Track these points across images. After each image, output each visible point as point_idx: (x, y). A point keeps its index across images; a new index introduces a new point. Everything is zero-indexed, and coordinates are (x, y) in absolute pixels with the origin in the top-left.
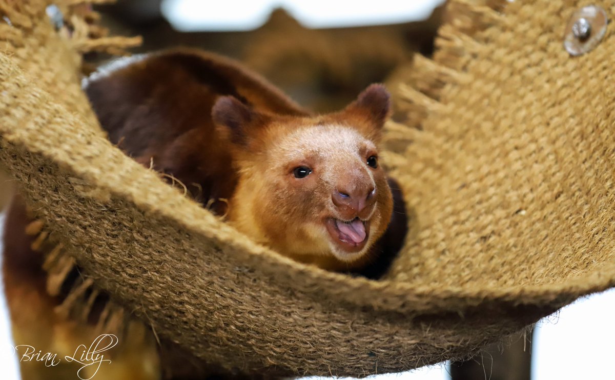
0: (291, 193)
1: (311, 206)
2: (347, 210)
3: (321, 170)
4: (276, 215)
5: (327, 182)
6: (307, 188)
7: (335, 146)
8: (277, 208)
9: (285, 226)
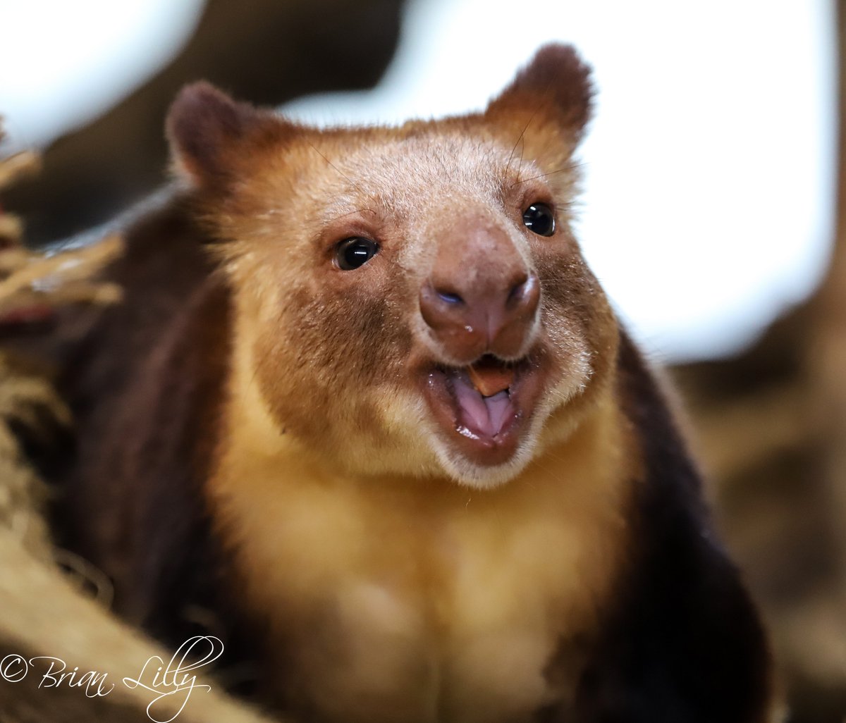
0: (330, 309)
1: (383, 340)
2: (457, 335)
3: (397, 244)
4: (301, 372)
5: (410, 271)
6: (368, 294)
7: (433, 181)
8: (303, 353)
9: (325, 399)
